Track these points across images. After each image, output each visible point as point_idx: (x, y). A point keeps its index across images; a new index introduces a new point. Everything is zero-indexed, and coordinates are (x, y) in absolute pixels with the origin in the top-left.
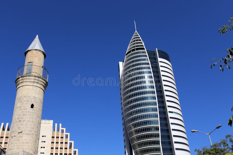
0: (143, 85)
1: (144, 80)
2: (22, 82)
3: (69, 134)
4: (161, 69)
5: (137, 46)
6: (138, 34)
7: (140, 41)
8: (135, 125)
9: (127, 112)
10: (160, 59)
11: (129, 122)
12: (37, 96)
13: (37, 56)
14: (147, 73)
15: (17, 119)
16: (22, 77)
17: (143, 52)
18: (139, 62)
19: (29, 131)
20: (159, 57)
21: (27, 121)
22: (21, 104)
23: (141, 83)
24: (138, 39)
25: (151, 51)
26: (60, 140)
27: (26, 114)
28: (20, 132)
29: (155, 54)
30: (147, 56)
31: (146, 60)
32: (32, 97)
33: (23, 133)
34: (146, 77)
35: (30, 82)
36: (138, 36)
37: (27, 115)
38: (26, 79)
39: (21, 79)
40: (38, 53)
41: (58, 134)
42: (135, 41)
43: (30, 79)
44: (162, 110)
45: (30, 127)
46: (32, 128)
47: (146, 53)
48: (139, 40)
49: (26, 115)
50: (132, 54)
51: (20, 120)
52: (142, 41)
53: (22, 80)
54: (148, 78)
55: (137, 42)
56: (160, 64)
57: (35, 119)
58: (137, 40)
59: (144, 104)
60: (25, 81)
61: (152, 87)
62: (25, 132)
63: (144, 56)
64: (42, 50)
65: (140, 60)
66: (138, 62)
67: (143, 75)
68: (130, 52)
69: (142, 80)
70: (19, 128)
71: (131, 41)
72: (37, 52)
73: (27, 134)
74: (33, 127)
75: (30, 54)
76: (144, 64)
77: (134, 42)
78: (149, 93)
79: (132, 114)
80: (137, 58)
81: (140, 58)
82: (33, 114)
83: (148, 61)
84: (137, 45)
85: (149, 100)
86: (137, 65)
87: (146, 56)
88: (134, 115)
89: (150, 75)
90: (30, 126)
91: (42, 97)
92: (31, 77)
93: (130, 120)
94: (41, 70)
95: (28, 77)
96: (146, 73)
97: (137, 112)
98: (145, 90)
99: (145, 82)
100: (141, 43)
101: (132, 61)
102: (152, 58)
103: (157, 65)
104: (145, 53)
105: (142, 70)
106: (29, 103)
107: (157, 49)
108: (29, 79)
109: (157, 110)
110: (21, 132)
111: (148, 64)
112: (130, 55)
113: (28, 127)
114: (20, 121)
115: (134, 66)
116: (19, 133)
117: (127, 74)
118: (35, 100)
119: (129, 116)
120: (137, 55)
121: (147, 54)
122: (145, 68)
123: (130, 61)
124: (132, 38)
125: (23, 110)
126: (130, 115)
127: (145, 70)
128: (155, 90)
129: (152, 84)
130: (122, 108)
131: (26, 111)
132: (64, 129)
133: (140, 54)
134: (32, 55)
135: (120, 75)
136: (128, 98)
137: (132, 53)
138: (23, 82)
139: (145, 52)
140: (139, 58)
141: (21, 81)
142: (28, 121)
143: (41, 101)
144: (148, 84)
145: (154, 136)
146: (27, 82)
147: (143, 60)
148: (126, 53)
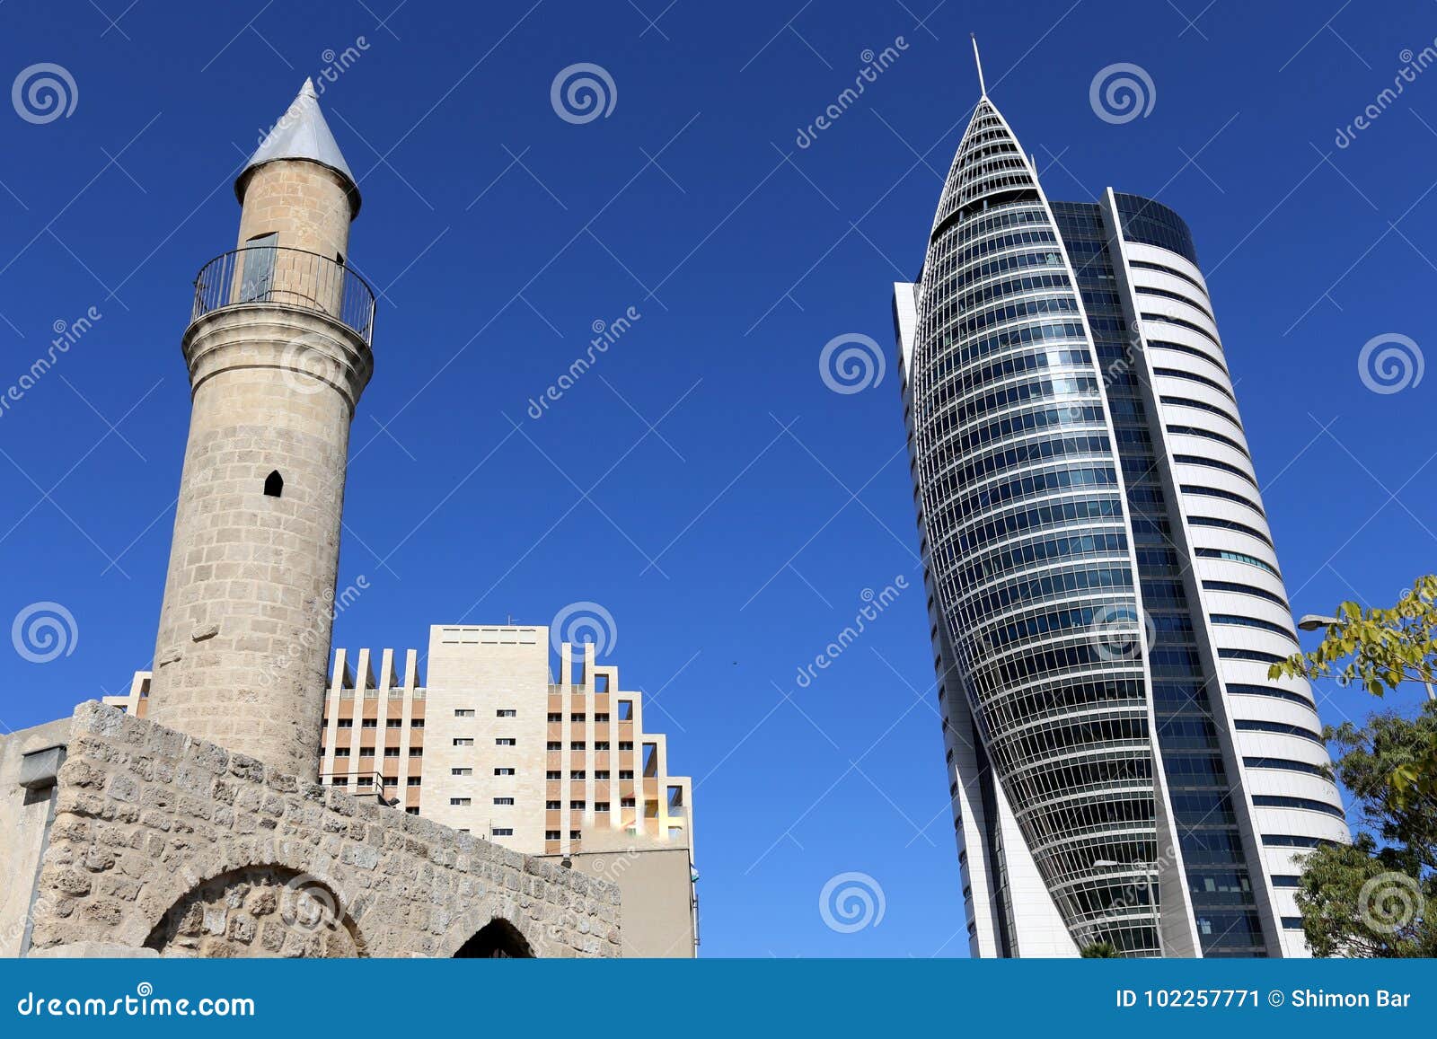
0: (1033, 404)
1: (1040, 374)
2: (213, 352)
3: (636, 697)
4: (1141, 303)
5: (992, 184)
6: (997, 114)
7: (1009, 155)
8: (1003, 636)
9: (953, 563)
10: (1131, 251)
11: (966, 621)
12: (301, 425)
13: (300, 194)
14: (1059, 336)
15: (190, 563)
16: (210, 320)
17: (1029, 217)
18: (1011, 275)
19: (257, 626)
20: (1127, 238)
21: (241, 570)
22: (209, 472)
23: (1023, 392)
24: (998, 141)
25: (1078, 206)
26: (590, 732)
27: (238, 531)
28: (206, 632)
29: (1100, 221)
30: (1052, 234)
31: (1052, 259)
32: (271, 434)
33: (222, 642)
34: (1053, 358)
35: (258, 344)
36: (994, 128)
37: (243, 535)
38: (237, 329)
39: (206, 331)
40: (305, 180)
41: (578, 699)
42: (978, 155)
43: (257, 327)
44: (1155, 542)
45: (262, 603)
46: (273, 608)
47: (1046, 219)
48: (1004, 148)
49: (238, 538)
50: (967, 233)
51: (202, 564)
52: (1021, 154)
53: (213, 335)
54: (1064, 362)
55: (993, 158)
56: (1135, 277)
57: (290, 559)
58: (995, 149)
59: (1045, 511)
60: (228, 340)
61: (1093, 414)
62: (234, 637)
63: (1036, 240)
64: (331, 164)
65: (1013, 263)
66: (1002, 277)
67: (1035, 347)
68: (953, 220)
69: (1028, 376)
70: (199, 612)
71: (957, 159)
72: (298, 176)
73: (243, 646)
74: (278, 604)
75: (260, 190)
76: (1038, 282)
77: (975, 164)
78: (1072, 450)
79: (980, 575)
80: (998, 255)
81: (1015, 250)
82: (281, 530)
83: (1061, 262)
84: (995, 175)
85: (1078, 487)
86: (997, 291)
87: (1047, 237)
88: (990, 579)
89: (1076, 343)
90: (260, 598)
91: (334, 432)
92: (263, 319)
93: (970, 607)
94: (331, 275)
95: (245, 320)
96: (1050, 335)
97: (1008, 560)
98: (1050, 433)
99: (1047, 388)
100: (1019, 163)
101: (969, 274)
102: (1087, 247)
103: (1113, 282)
104: (1039, 219)
105: (1030, 321)
106: (253, 466)
107: (1110, 190)
108: (249, 327)
109: (1124, 546)
110: (210, 636)
111: (1062, 281)
112: (953, 241)
113: (252, 605)
114: (203, 573)
115: (979, 297)
116: (196, 640)
117: (941, 346)
118: (290, 449)
119: (965, 584)
120: (995, 233)
121: (1053, 225)
122: (1042, 307)
123: (954, 274)
124: (964, 140)
125: (217, 511)
126: (972, 579)
127: (1044, 319)
128: (1109, 427)
129: (1089, 398)
130: (924, 543)
131: (239, 515)
132: (612, 672)
133: (1012, 230)
134: (274, 195)
135: (902, 359)
136: (954, 485)
137: (964, 224)
138: (221, 348)
139: (1042, 217)
140: (1007, 252)
141: (207, 347)
142: (249, 573)
143: (327, 459)
144: (1064, 397)
145: (1111, 694)
146: (239, 344)
147: (1032, 260)
148: (933, 230)
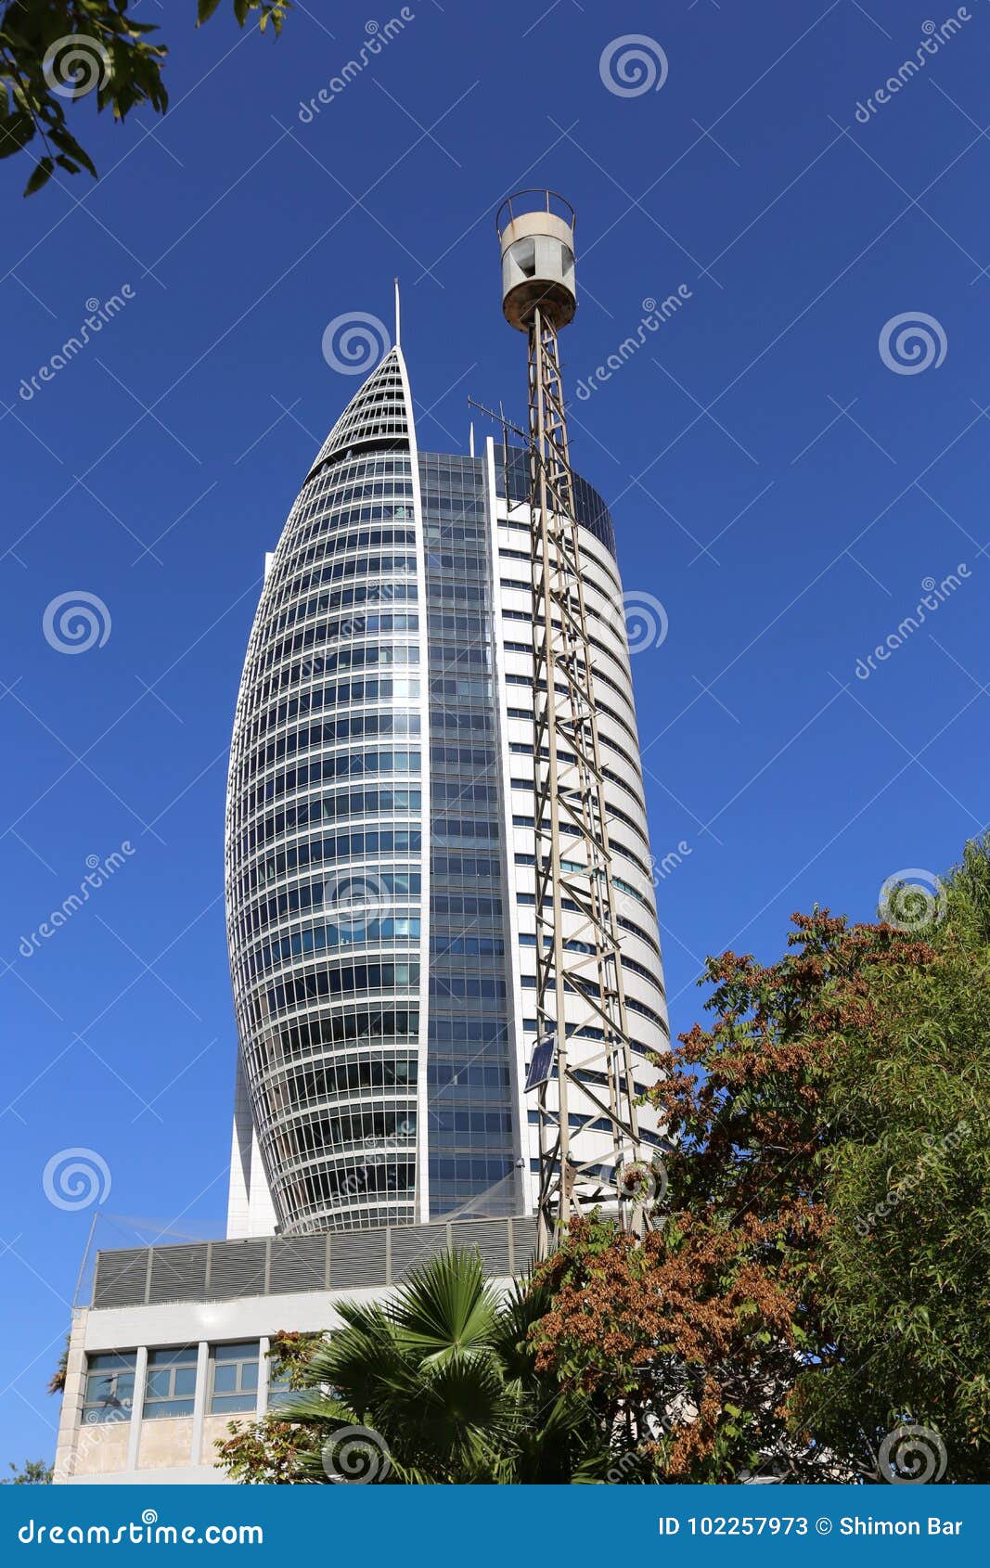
0: (339, 676)
4: (504, 568)
5: (361, 433)
6: (402, 363)
7: (392, 403)
17: (395, 467)
18: (348, 529)
24: (386, 389)
29: (480, 477)
30: (409, 486)
31: (402, 513)
36: (388, 377)
47: (409, 470)
48: (390, 396)
55: (373, 406)
58: (380, 397)
63: (389, 492)
65: (355, 516)
66: (339, 531)
68: (340, 456)
71: (356, 399)
76: (377, 538)
80: (342, 508)
81: (362, 503)
84: (368, 422)
86: (330, 548)
87: (403, 488)
100: (400, 412)
102: (457, 505)
104: (400, 470)
105: (355, 580)
109: (417, 846)
111: (405, 537)
112: (334, 480)
120: (346, 485)
121: (415, 477)
122: (374, 564)
124: (368, 382)
127: (371, 579)
133: (365, 481)
137: (350, 462)
140: (352, 505)
145: (376, 1028)
147: (377, 513)
148: (311, 470)
